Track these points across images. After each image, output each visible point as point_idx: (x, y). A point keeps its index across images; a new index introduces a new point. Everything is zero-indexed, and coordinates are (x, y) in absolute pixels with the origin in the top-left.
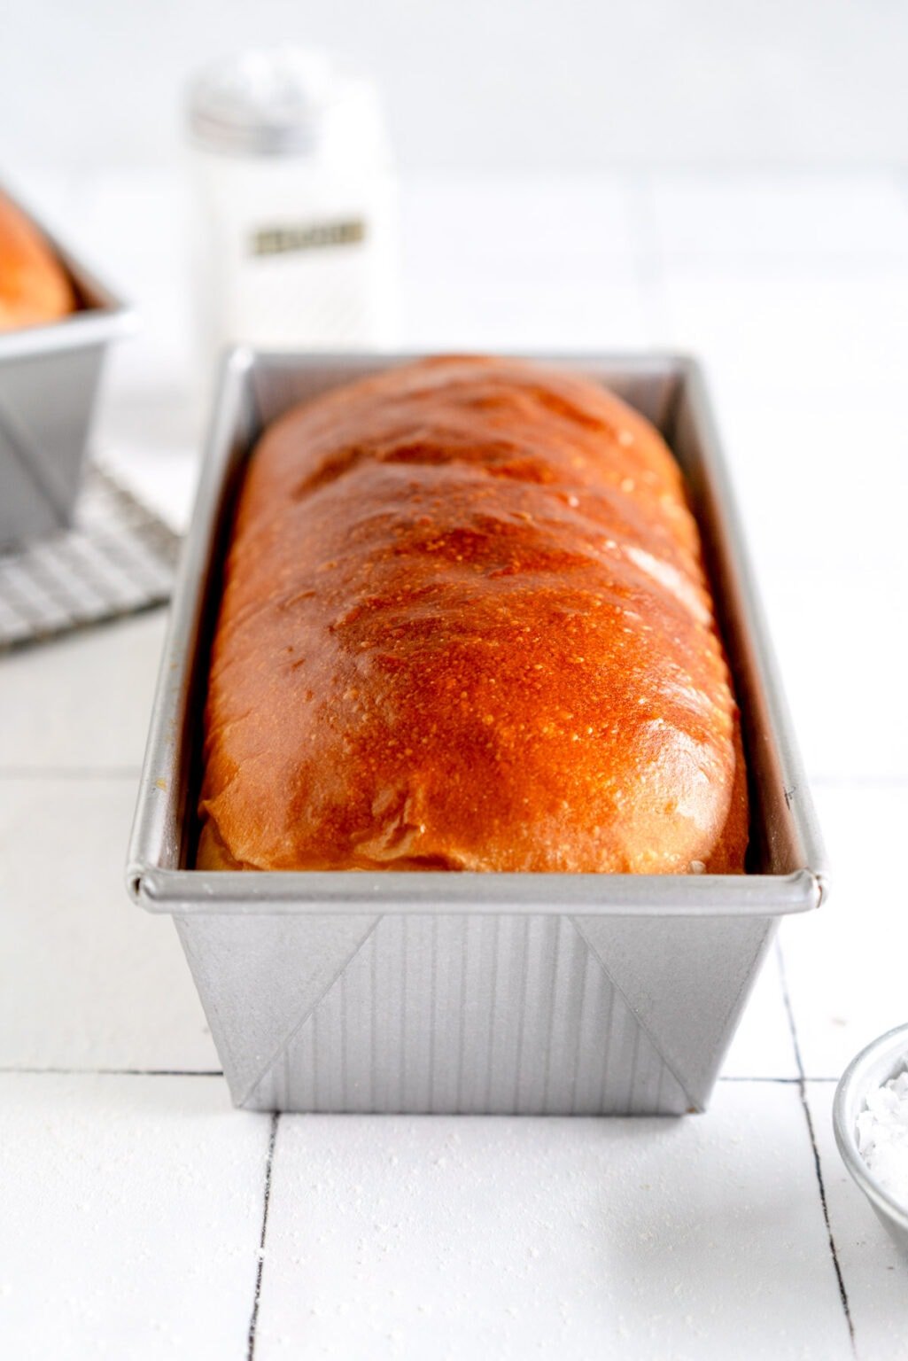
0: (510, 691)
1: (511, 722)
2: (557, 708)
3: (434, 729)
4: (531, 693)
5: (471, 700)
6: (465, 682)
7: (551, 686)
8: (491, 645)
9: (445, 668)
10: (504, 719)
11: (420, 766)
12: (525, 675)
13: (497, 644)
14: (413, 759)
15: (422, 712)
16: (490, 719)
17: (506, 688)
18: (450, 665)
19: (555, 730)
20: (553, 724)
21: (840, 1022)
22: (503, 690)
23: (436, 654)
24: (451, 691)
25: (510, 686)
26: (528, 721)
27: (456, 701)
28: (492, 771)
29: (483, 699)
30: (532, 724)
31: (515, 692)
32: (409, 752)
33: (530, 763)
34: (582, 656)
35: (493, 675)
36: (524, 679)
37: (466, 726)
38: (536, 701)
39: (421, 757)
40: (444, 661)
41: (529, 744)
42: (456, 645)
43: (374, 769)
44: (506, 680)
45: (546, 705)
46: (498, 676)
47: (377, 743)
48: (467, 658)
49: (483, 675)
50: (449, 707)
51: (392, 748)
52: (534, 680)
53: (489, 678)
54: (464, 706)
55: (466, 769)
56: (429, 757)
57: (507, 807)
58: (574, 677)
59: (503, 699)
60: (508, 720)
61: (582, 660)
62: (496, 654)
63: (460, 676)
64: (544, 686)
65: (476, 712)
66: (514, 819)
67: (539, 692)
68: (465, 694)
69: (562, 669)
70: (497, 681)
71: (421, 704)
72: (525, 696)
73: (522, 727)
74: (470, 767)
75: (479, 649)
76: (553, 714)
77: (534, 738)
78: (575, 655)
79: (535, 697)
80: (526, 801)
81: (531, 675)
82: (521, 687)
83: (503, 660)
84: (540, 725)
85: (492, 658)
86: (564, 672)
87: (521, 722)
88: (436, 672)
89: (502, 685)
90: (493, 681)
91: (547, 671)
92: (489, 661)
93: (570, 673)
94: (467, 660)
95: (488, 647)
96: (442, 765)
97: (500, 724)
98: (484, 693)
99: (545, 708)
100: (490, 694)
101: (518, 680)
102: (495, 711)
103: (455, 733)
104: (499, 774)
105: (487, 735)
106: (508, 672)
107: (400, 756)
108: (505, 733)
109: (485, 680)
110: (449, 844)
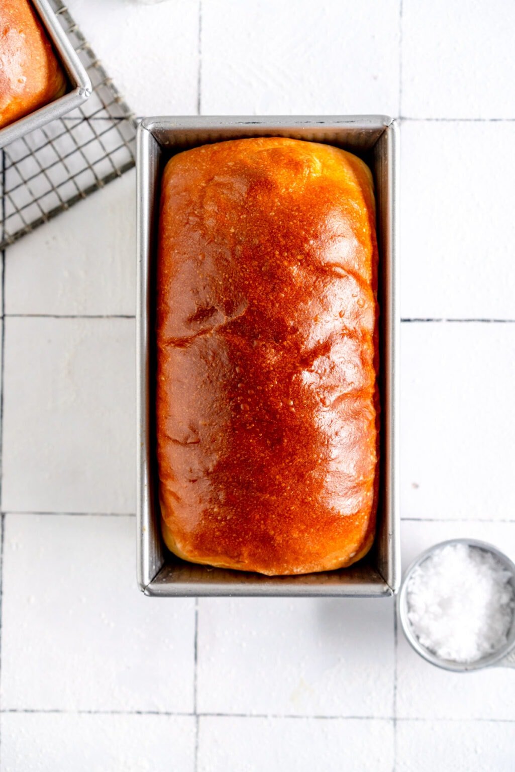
0: (281, 520)
1: (280, 534)
2: (299, 525)
3: (251, 534)
4: (289, 520)
5: (265, 524)
6: (263, 516)
7: (297, 515)
8: (273, 498)
9: (255, 509)
10: (278, 532)
11: (245, 546)
12: (287, 513)
13: (275, 498)
14: (242, 542)
15: (245, 527)
16: (273, 532)
17: (279, 519)
18: (257, 508)
19: (298, 534)
20: (297, 532)
21: (416, 486)
22: (278, 520)
23: (251, 502)
24: (257, 520)
25: (281, 518)
26: (287, 532)
27: (259, 524)
28: (273, 549)
29: (269, 524)
30: (289, 534)
31: (282, 521)
32: (241, 539)
33: (288, 547)
34: (310, 497)
35: (274, 513)
36: (286, 515)
37: (263, 534)
38: (291, 523)
39: (245, 542)
40: (254, 506)
41: (288, 541)
42: (259, 497)
43: (228, 543)
44: (279, 515)
45: (295, 524)
46: (276, 513)
47: (228, 534)
48: (264, 505)
49: (270, 513)
50: (256, 527)
51: (234, 537)
52: (290, 514)
53: (272, 514)
54: (262, 527)
55: (263, 547)
56: (248, 543)
57: (279, 559)
58: (307, 509)
59: (278, 523)
60: (279, 532)
61: (310, 499)
62: (275, 503)
63: (260, 513)
64: (294, 516)
65: (267, 529)
66: (282, 563)
67: (292, 519)
68: (262, 522)
69: (302, 506)
70: (275, 515)
71: (245, 525)
72: (286, 522)
73: (285, 535)
74: (265, 547)
75: (268, 501)
76: (297, 527)
77: (290, 539)
78: (308, 497)
79: (291, 521)
80: (286, 558)
81: (289, 512)
82: (286, 518)
83: (278, 506)
84: (292, 534)
85: (273, 505)
86: (303, 507)
87: (285, 533)
88: (251, 511)
89: (277, 517)
90: (274, 516)
91: (296, 509)
92: (272, 506)
93: (305, 507)
94: (263, 506)
95: (272, 500)
96: (254, 546)
97: (277, 534)
98: (270, 522)
99: (294, 526)
100: (272, 522)
101: (284, 515)
102: (274, 529)
103: (259, 536)
104: (276, 550)
105: (272, 538)
106: (280, 512)
107: (237, 540)
108: (278, 538)
109: (270, 516)
110: (257, 566)
